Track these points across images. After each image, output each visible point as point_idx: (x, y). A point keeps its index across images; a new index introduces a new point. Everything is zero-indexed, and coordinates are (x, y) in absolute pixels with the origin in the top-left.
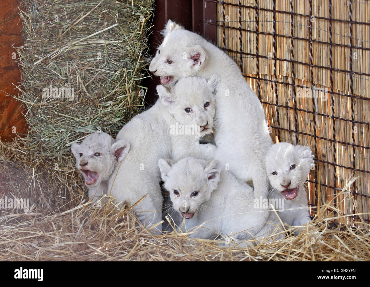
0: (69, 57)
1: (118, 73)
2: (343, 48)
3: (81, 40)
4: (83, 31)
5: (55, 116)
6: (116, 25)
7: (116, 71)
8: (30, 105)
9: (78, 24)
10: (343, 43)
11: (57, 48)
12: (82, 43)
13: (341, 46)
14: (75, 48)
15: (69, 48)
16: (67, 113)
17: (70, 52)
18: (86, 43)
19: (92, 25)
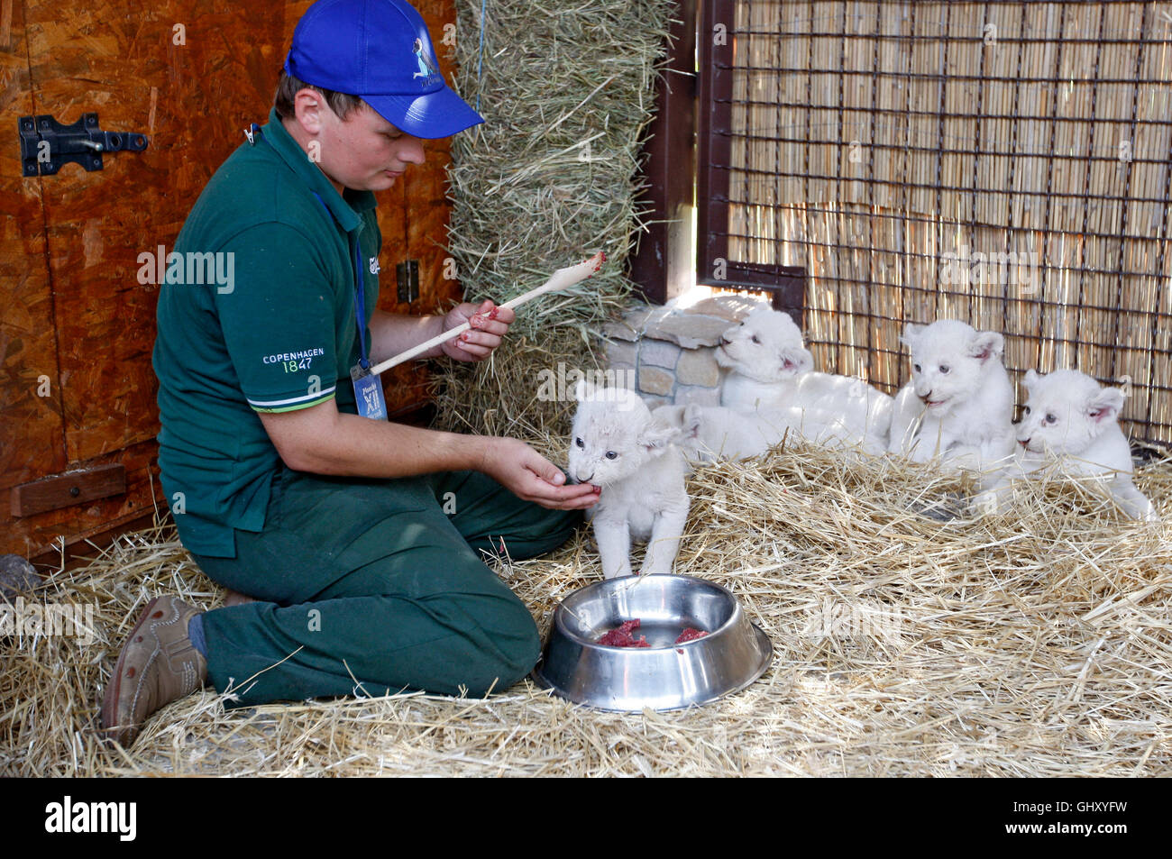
0: (536, 184)
1: (608, 205)
2: (959, 156)
3: (554, 156)
4: (559, 142)
5: (518, 271)
6: (603, 133)
7: (603, 203)
8: (478, 258)
9: (555, 130)
10: (960, 148)
11: (518, 169)
12: (554, 161)
13: (955, 152)
14: (545, 168)
15: (537, 169)
16: (537, 267)
17: (538, 174)
18: (559, 161)
19: (570, 133)
